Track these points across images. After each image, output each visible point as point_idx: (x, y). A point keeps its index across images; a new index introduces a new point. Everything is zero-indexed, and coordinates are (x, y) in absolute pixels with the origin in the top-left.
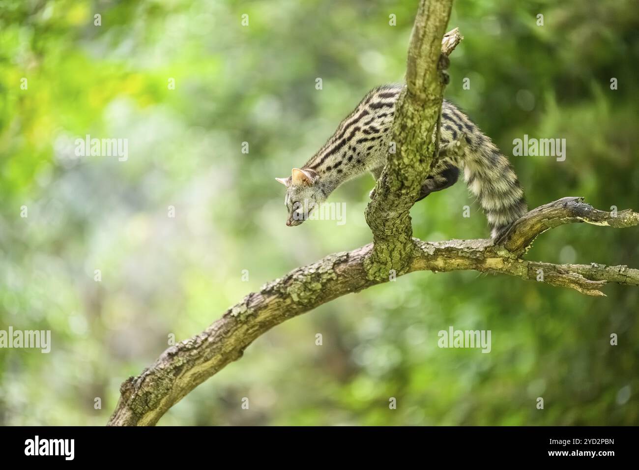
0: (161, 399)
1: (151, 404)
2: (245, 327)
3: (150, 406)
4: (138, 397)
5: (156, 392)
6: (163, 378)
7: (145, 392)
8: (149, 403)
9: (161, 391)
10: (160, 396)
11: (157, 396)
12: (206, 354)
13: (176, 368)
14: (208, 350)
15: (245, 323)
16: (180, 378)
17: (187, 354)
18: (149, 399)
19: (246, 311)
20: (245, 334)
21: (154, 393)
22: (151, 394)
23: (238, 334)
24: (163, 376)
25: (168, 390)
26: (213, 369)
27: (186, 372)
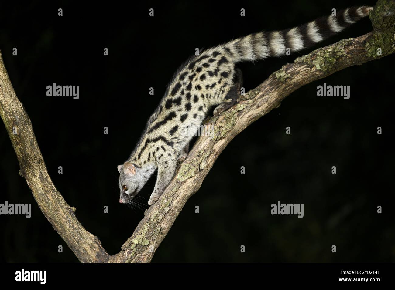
1: (222, 134)
2: (284, 86)
5: (226, 126)
7: (219, 126)
9: (229, 126)
10: (228, 129)
11: (226, 129)
12: (258, 102)
13: (238, 111)
14: (260, 100)
15: (285, 82)
16: (241, 118)
17: (246, 102)
18: (221, 131)
19: (285, 75)
20: (284, 90)
21: (224, 127)
22: (223, 128)
23: (279, 90)
24: (231, 116)
25: (234, 125)
26: (263, 112)
27: (245, 114)
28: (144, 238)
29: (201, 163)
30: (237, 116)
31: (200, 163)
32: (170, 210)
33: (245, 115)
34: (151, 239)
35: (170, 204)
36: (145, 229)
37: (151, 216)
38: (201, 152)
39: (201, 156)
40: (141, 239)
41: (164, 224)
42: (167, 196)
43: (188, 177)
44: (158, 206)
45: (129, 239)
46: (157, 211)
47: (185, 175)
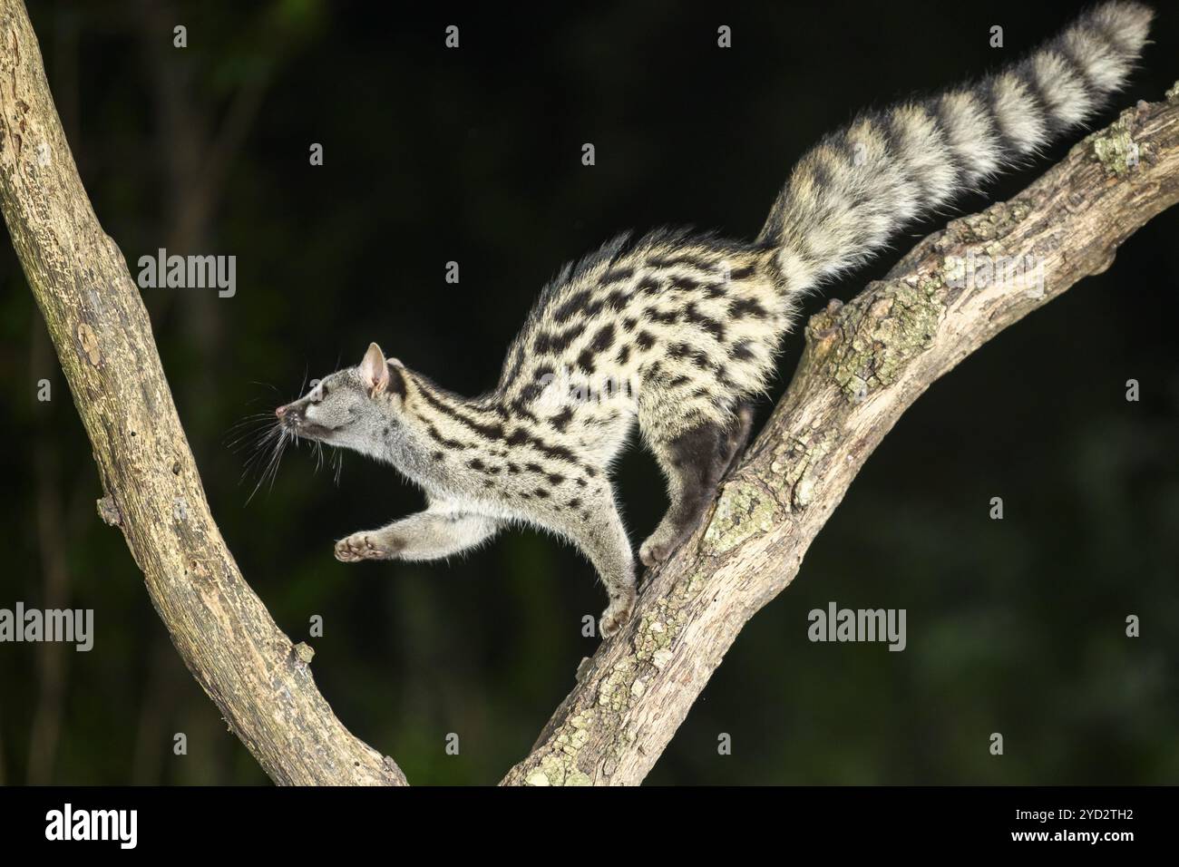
0: (907, 361)
1: (883, 372)
2: (1125, 188)
3: (881, 377)
4: (852, 352)
5: (896, 342)
6: (914, 308)
8: (879, 367)
9: (909, 339)
10: (906, 352)
11: (900, 353)
12: (1025, 251)
14: (1030, 243)
15: (1127, 177)
16: (958, 310)
17: (978, 249)
18: (878, 360)
19: (1130, 149)
20: (1124, 204)
21: (892, 344)
22: (884, 346)
23: (1106, 205)
24: (917, 304)
25: (927, 337)
27: (972, 295)
28: (573, 766)
29: (798, 482)
30: (943, 303)
31: (795, 486)
32: (674, 661)
33: (973, 301)
34: (600, 771)
35: (674, 639)
36: (577, 734)
37: (599, 686)
38: (801, 439)
39: (798, 456)
40: (562, 770)
41: (651, 715)
42: (663, 608)
43: (746, 535)
44: (629, 649)
45: (513, 769)
46: (625, 665)
47: (737, 528)
